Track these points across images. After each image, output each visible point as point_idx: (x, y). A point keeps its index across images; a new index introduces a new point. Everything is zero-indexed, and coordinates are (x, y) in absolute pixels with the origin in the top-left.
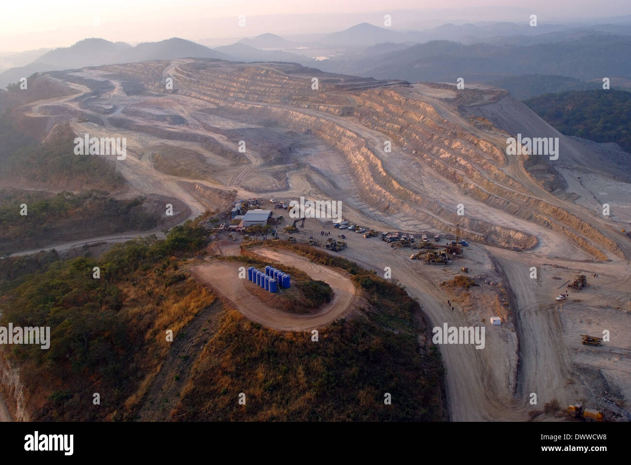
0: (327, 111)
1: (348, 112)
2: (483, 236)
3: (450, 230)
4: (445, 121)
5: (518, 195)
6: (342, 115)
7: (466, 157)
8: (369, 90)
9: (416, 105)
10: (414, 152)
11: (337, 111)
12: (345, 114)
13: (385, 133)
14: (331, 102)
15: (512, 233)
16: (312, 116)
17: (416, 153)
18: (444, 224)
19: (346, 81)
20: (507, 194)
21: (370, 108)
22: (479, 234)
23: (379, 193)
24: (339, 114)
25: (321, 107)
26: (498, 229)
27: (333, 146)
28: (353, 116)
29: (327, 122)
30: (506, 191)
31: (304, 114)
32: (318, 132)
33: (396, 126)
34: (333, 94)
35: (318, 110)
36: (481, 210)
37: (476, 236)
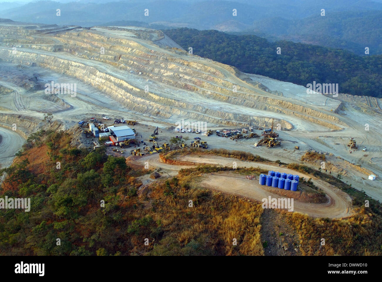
0: (40, 49)
1: (59, 49)
2: (248, 124)
3: (221, 123)
4: (153, 51)
5: (250, 95)
6: (55, 51)
7: (186, 74)
8: (67, 33)
9: (118, 42)
10: (140, 73)
11: (50, 48)
12: (57, 50)
13: (102, 61)
14: (39, 42)
15: (266, 120)
16: (32, 53)
17: (142, 73)
18: (215, 119)
19: (41, 27)
20: (240, 95)
21: (75, 45)
22: (244, 123)
23: (143, 103)
24: (52, 50)
25: (34, 46)
26: (255, 118)
27: (63, 74)
28: (63, 51)
29: (48, 57)
30: (239, 93)
31: (24, 52)
32: (42, 64)
33: (110, 57)
34: (37, 36)
35: (31, 48)
36: (231, 108)
37: (243, 124)
